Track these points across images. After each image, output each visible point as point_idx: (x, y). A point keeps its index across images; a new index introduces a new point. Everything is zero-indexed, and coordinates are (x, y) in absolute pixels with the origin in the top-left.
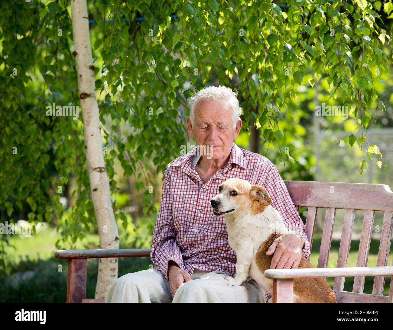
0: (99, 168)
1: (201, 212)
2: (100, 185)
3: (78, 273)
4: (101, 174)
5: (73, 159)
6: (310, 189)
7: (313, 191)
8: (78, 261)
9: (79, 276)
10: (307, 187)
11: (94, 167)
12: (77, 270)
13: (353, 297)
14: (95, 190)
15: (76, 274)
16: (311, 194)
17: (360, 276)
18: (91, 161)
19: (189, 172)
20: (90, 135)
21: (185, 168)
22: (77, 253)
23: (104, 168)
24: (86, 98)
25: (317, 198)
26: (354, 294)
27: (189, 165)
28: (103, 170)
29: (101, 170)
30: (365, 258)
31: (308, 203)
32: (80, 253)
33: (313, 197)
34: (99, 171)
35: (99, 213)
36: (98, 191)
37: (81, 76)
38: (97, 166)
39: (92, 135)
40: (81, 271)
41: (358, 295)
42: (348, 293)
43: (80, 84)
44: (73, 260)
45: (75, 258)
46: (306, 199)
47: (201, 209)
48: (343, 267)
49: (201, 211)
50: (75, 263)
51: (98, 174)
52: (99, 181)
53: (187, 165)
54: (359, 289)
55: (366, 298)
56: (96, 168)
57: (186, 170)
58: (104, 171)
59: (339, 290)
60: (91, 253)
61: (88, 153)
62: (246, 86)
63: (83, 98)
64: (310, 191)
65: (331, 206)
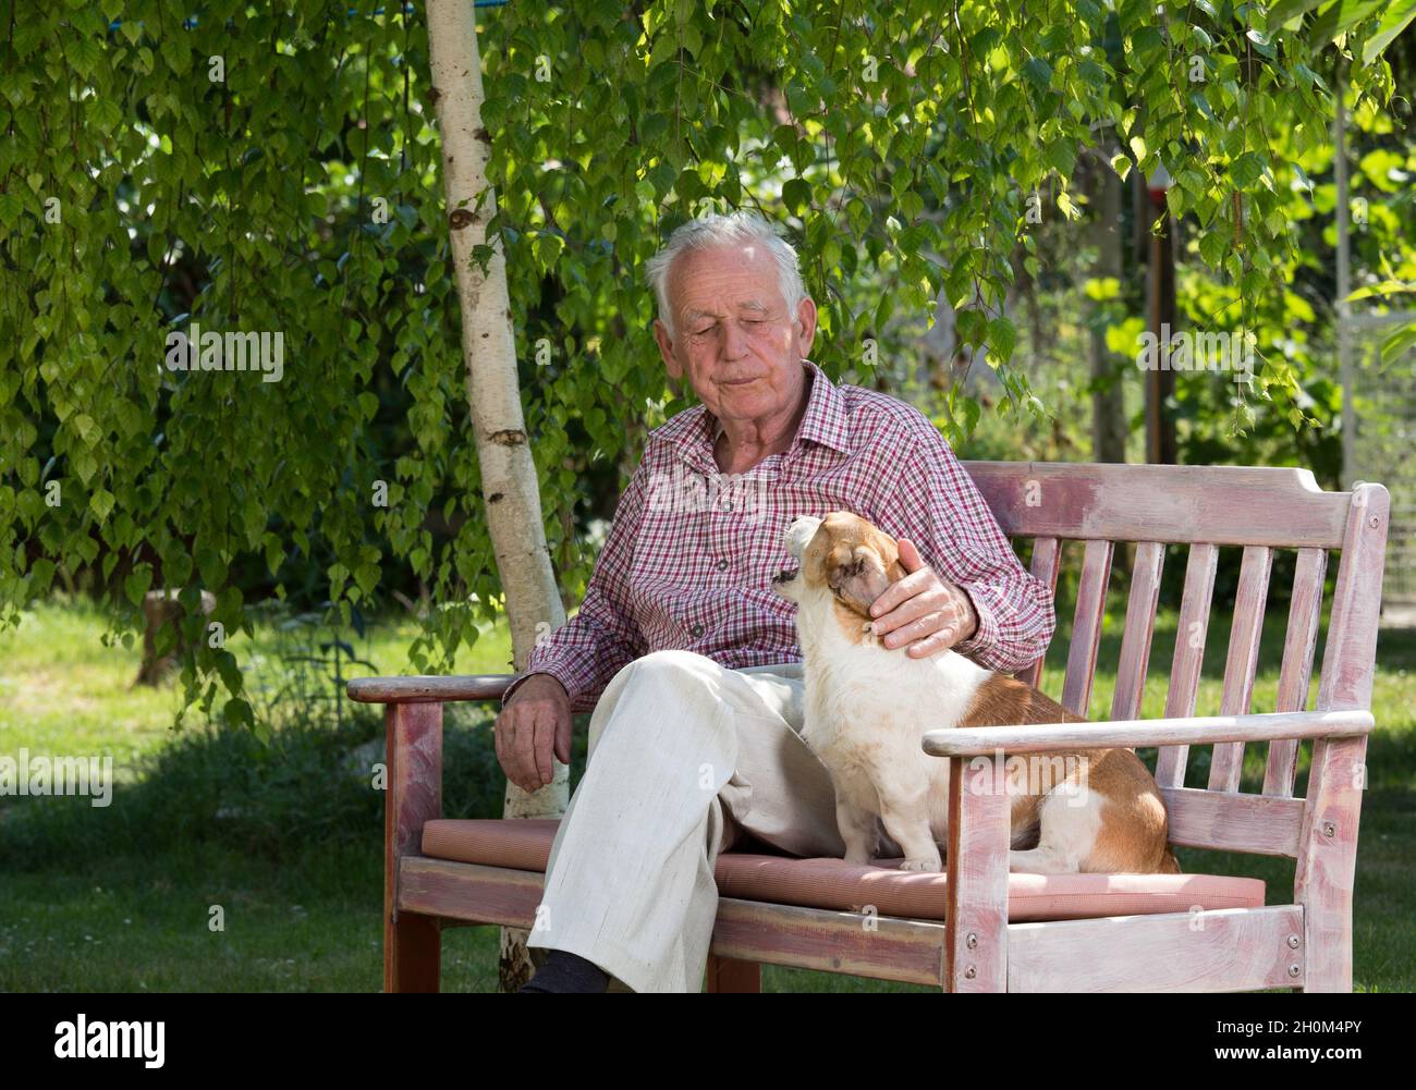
0: (507, 432)
1: (721, 570)
2: (508, 482)
3: (417, 744)
4: (514, 452)
5: (436, 406)
6: (1091, 487)
7: (1100, 492)
8: (414, 709)
9: (421, 753)
10: (1083, 480)
11: (491, 429)
12: (413, 736)
13: (1209, 805)
14: (496, 498)
15: (411, 748)
16: (1093, 501)
17: (1229, 741)
18: (481, 413)
19: (695, 458)
20: (478, 334)
21: (684, 447)
22: (412, 686)
23: (520, 432)
24: (467, 225)
25: (1110, 515)
26: (1211, 796)
27: (697, 438)
28: (519, 438)
29: (510, 439)
30: (1242, 687)
31: (1086, 529)
32: (420, 687)
33: (1097, 511)
34: (505, 443)
35: (507, 565)
36: (505, 501)
37: (451, 160)
38: (501, 429)
39: (485, 336)
40: (425, 738)
41: (1223, 798)
42: (1196, 794)
43: (449, 184)
44: (400, 708)
45: (407, 701)
46: (1080, 518)
47: (724, 561)
48: (1183, 716)
49: (722, 565)
50: (407, 715)
51: (504, 449)
52: (506, 472)
53: (691, 439)
54: (1226, 780)
55: (1245, 807)
56: (497, 433)
57: (686, 453)
58: (521, 443)
59: (1171, 785)
60: (454, 686)
61: (474, 390)
62: (910, 181)
63: (458, 227)
64: (1092, 493)
65: (1149, 536)
